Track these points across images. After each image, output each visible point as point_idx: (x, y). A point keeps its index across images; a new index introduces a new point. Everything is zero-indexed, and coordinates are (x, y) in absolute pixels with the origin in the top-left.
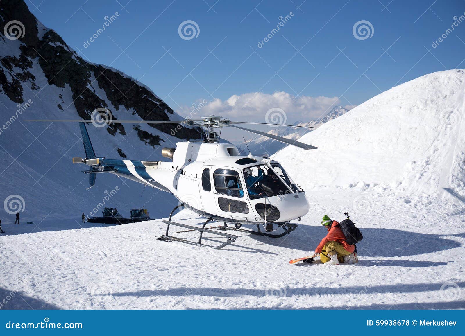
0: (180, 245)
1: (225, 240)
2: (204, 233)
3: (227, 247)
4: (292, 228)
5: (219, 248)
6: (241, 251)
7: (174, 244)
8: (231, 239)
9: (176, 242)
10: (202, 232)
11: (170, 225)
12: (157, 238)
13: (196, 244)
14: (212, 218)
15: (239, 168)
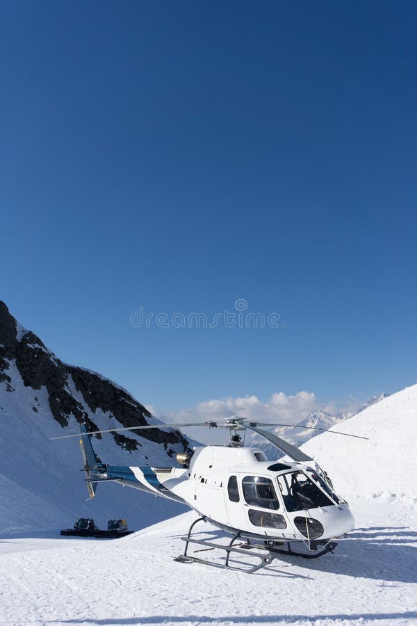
0: (204, 567)
1: (258, 561)
2: (232, 554)
3: (261, 571)
4: (331, 547)
5: (250, 572)
6: (278, 576)
7: (196, 566)
8: (265, 560)
9: (197, 564)
10: (229, 552)
11: (189, 543)
12: (173, 559)
13: (222, 567)
14: (239, 534)
15: (272, 475)
